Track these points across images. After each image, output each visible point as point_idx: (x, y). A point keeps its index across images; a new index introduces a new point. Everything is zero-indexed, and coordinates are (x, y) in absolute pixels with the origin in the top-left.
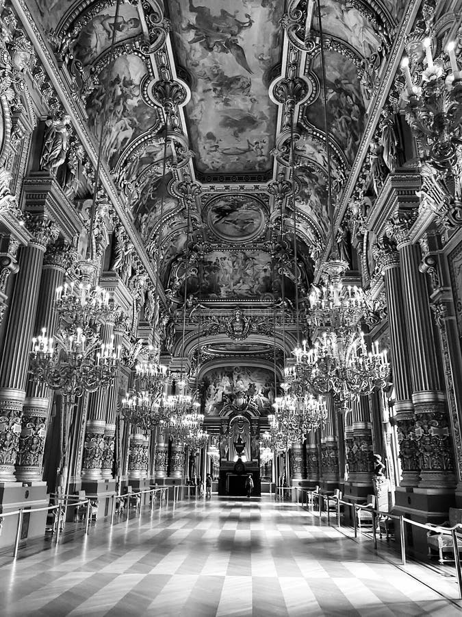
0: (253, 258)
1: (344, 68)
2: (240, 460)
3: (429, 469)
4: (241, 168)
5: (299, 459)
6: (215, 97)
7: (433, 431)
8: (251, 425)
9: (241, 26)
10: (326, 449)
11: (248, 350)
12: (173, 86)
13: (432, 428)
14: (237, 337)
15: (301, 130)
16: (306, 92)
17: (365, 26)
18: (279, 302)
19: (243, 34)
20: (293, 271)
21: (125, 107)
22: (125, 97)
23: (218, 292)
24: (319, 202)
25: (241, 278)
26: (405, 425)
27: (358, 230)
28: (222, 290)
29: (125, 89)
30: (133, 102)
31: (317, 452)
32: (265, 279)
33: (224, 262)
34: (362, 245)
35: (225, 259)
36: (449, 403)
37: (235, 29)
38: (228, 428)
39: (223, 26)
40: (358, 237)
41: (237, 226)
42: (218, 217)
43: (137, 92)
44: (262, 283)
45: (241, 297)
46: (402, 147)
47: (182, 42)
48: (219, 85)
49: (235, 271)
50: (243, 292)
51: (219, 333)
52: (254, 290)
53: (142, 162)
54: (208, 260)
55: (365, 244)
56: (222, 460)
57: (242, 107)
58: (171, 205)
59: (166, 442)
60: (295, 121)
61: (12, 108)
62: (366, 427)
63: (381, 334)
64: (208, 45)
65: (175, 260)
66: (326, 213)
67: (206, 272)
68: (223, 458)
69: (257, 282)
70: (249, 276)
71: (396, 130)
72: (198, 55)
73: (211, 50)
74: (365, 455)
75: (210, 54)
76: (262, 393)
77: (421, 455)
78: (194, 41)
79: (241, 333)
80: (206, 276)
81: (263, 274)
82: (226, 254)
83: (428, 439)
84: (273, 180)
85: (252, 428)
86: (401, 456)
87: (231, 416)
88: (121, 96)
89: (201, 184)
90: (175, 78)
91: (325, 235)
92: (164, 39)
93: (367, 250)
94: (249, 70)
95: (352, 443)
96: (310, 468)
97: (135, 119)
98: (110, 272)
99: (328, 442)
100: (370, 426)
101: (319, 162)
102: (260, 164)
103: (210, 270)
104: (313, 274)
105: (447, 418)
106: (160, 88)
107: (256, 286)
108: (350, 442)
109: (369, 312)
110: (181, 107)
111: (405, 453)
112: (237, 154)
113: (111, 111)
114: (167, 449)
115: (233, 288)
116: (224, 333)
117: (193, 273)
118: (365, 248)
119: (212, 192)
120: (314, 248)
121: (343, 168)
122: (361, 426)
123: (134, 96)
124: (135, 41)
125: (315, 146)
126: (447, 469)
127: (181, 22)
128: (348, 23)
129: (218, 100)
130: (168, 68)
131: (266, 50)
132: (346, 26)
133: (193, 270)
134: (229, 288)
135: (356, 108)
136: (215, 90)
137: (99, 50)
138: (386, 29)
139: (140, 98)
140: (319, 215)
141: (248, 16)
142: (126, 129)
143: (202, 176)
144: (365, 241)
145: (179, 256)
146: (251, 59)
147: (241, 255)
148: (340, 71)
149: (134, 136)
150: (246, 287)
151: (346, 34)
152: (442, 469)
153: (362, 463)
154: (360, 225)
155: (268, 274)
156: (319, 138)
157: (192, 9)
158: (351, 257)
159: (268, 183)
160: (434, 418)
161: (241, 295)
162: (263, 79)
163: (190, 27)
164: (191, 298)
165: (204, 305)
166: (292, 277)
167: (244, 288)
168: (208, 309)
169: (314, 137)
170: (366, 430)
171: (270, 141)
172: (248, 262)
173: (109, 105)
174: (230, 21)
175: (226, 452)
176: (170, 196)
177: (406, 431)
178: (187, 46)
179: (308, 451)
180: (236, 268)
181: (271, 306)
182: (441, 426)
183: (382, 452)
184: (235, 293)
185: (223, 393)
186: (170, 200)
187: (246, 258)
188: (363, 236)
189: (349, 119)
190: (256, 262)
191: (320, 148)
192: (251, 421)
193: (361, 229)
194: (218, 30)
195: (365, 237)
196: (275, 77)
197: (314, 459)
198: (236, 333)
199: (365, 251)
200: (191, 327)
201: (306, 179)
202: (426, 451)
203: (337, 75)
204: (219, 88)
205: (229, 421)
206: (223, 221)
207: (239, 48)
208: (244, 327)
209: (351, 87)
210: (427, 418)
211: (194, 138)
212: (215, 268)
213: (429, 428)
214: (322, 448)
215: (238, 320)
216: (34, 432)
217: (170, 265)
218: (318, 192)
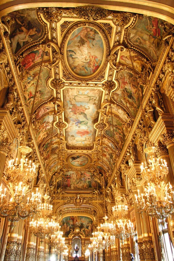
0: (84, 174)
1: (118, 122)
2: (76, 256)
3: (147, 259)
4: (82, 145)
5: (102, 255)
6: (75, 126)
7: (148, 246)
8: (82, 241)
9: (86, 109)
10: (113, 251)
11: (81, 210)
12: (62, 124)
13: (148, 245)
14: (78, 205)
15: (104, 137)
16: (106, 127)
17: (124, 114)
18: (94, 191)
19: (86, 111)
20: (100, 179)
21: (46, 129)
22: (46, 126)
23: (70, 187)
24: (110, 157)
25: (79, 181)
26: (140, 244)
27: (124, 174)
28: (72, 186)
29: (47, 124)
30: (49, 127)
31: (109, 252)
32: (89, 182)
33: (73, 175)
34: (125, 178)
35: (73, 174)
36: (152, 237)
37: (84, 110)
38: (72, 242)
39: (80, 108)
40: (124, 176)
41: (79, 163)
42: (72, 160)
43: (50, 125)
44: (88, 183)
45: (79, 189)
46: (136, 155)
47: (67, 112)
48: (77, 123)
49: (77, 179)
50: (80, 187)
51: (71, 204)
52: (84, 186)
53: (48, 144)
54: (67, 174)
55: (126, 178)
56: (69, 256)
57: (85, 129)
58: (56, 156)
59: (48, 249)
60: (102, 134)
61: (20, 142)
62: (128, 243)
63: (132, 210)
64: (75, 113)
65: (54, 174)
66: (112, 162)
67: (66, 179)
68: (70, 255)
69: (86, 183)
70: (82, 181)
71: (135, 149)
72: (71, 115)
73: (76, 114)
74: (128, 253)
75: (75, 115)
76: (86, 227)
77: (145, 254)
78: (71, 112)
79: (79, 204)
80: (65, 180)
81: (88, 180)
82: (74, 172)
83: (147, 249)
84: (94, 150)
85: (82, 242)
86: (139, 255)
87: (73, 237)
88: (45, 126)
89: (67, 150)
90: (64, 121)
91: (112, 169)
92: (62, 113)
93: (127, 180)
94: (87, 119)
95: (123, 249)
96: (106, 259)
97: (48, 132)
98: (36, 185)
99: (114, 248)
100: (129, 243)
101: (110, 146)
102: (89, 145)
103: (67, 178)
104: (107, 182)
105: (152, 242)
106: (58, 124)
107: (85, 185)
108: (122, 249)
109: (128, 203)
110: (64, 129)
111: (141, 254)
112: (81, 141)
113: (41, 131)
114: (49, 252)
115: (76, 185)
116: (73, 203)
117: (61, 179)
118: (126, 180)
119: (71, 153)
120: (108, 173)
121: (118, 150)
122: (126, 243)
123: (49, 126)
124: (52, 112)
125: (108, 141)
126: (153, 259)
127: (67, 107)
128: (119, 112)
129: (77, 126)
130: (62, 119)
131: (93, 115)
132: (118, 112)
133: (61, 178)
134: (75, 185)
135: (122, 134)
136: (76, 124)
137: (41, 115)
138: (130, 117)
139: (51, 126)
140: (110, 162)
141: (88, 107)
142: (45, 135)
143: (68, 147)
144: (126, 177)
145: (56, 173)
146: (88, 117)
147: (79, 173)
148: (117, 123)
149: (47, 137)
150: (81, 185)
151: (119, 114)
152: (151, 259)
153: (127, 257)
154: (125, 172)
155: (90, 180)
156: (110, 139)
157: (71, 104)
158: (122, 181)
159: (92, 150)
160: (148, 242)
161: (79, 188)
162: (92, 122)
163: (70, 108)
164: (60, 189)
165: (64, 192)
166: (99, 181)
167: (80, 185)
168: (66, 194)
169: (108, 139)
170: (128, 244)
171: (93, 138)
172: (82, 175)
173: (41, 129)
174: (83, 108)
175: (71, 252)
176: (55, 153)
177: (140, 246)
178: (68, 113)
179: (105, 252)
180: (78, 177)
181: (91, 193)
182: (150, 245)
183: (134, 253)
184: (77, 187)
185: (70, 228)
186: (56, 155)
187: (82, 174)
188: (126, 175)
189: (120, 136)
190: (85, 175)
191: (110, 142)
192: (82, 239)
193: (125, 173)
194: (79, 109)
195: (126, 176)
196: (96, 122)
197: (108, 255)
198: (77, 204)
199: (126, 181)
200: (59, 201)
201: (105, 150)
202: (146, 253)
203: (116, 124)
204: (77, 124)
205: (72, 239)
206: (74, 161)
207: (85, 114)
208: (80, 201)
209: (120, 128)
210: (146, 242)
211: (67, 136)
212: (69, 178)
213: (147, 245)
214: (111, 251)
215: (78, 198)
216: (13, 247)
217: (52, 176)
218: (109, 155)
